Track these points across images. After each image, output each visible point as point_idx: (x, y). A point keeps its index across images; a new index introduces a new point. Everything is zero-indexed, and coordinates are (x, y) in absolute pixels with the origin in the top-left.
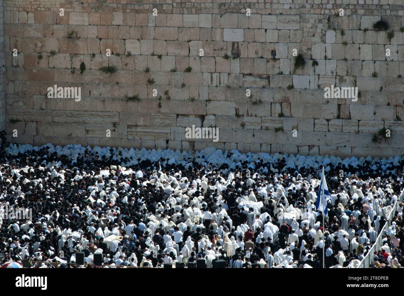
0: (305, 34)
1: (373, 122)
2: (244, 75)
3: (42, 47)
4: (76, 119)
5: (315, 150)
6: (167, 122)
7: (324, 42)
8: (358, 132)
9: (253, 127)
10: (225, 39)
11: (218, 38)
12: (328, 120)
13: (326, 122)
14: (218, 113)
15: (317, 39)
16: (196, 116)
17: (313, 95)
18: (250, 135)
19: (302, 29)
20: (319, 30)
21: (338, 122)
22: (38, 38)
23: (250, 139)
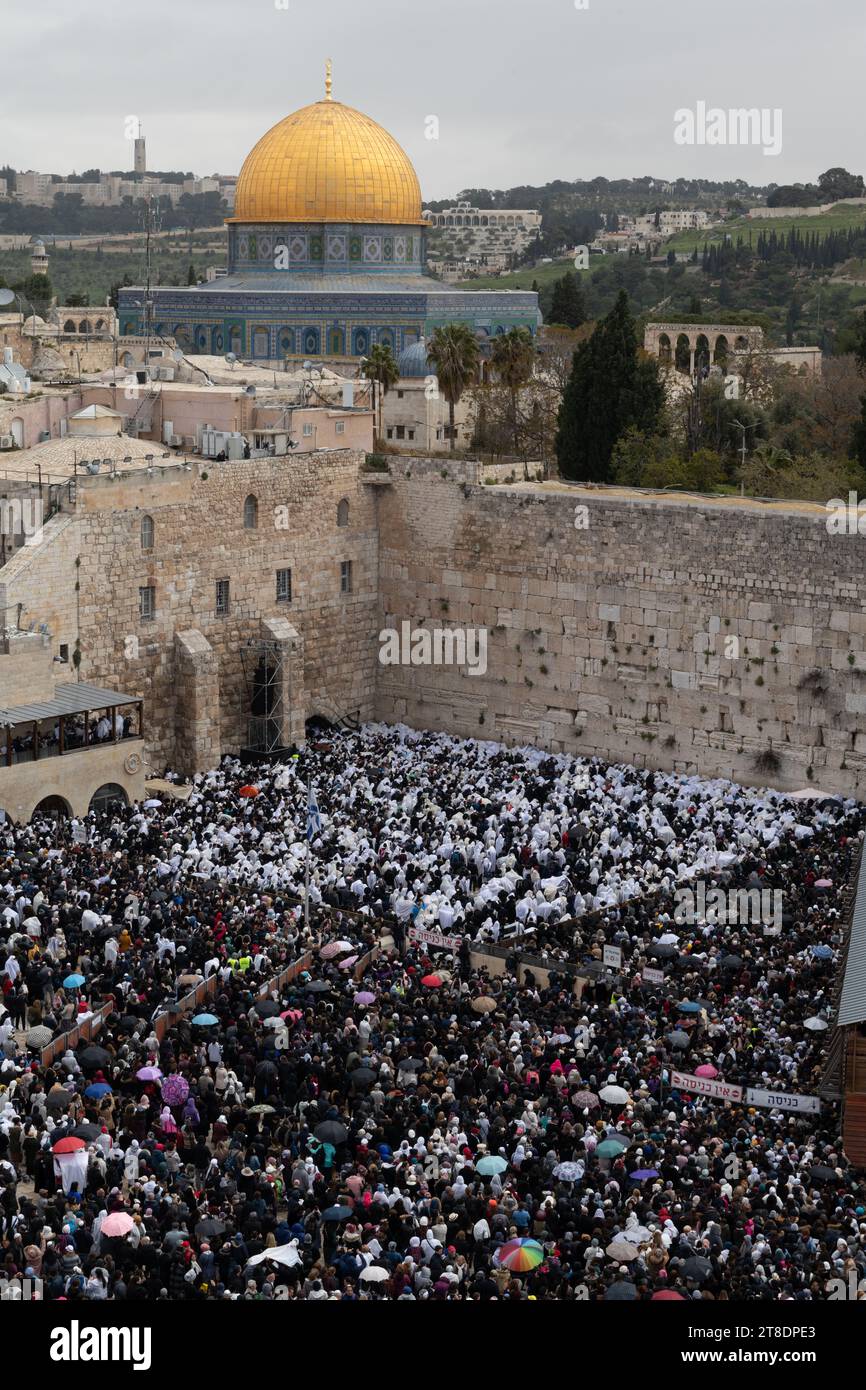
0: (687, 620)
1: (758, 740)
2: (619, 664)
3: (414, 609)
4: (445, 701)
5: (693, 767)
6: (537, 714)
7: (706, 631)
8: (741, 751)
9: (626, 731)
10: (601, 617)
11: (593, 615)
12: (709, 732)
13: (705, 734)
14: (592, 710)
15: (699, 626)
16: (568, 710)
17: (692, 698)
18: (622, 741)
19: (683, 612)
20: (702, 616)
21: (721, 735)
22: (410, 599)
23: (623, 746)
